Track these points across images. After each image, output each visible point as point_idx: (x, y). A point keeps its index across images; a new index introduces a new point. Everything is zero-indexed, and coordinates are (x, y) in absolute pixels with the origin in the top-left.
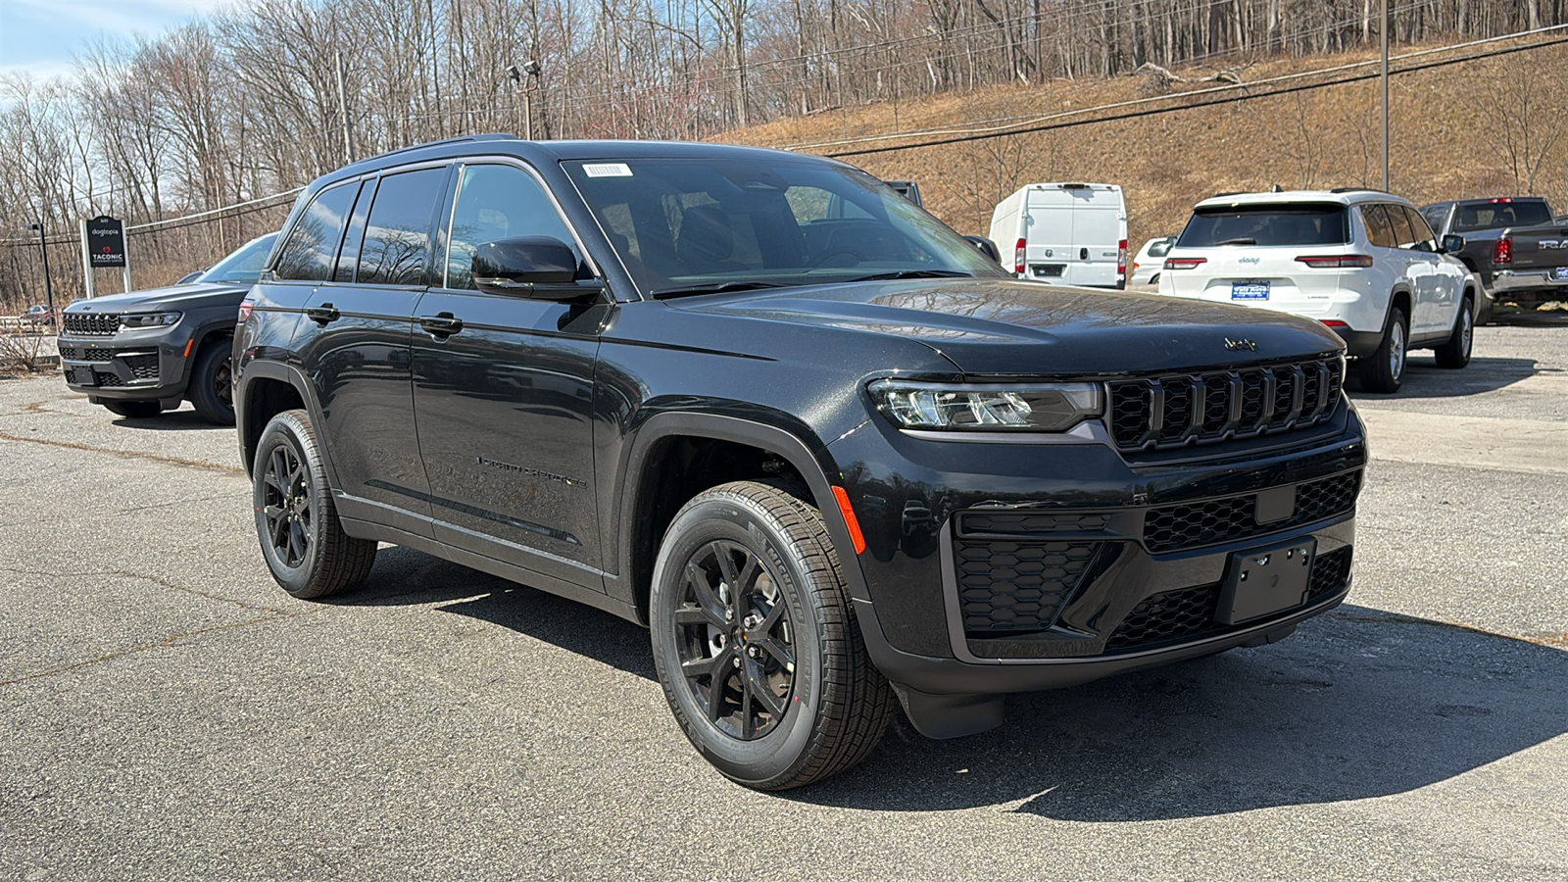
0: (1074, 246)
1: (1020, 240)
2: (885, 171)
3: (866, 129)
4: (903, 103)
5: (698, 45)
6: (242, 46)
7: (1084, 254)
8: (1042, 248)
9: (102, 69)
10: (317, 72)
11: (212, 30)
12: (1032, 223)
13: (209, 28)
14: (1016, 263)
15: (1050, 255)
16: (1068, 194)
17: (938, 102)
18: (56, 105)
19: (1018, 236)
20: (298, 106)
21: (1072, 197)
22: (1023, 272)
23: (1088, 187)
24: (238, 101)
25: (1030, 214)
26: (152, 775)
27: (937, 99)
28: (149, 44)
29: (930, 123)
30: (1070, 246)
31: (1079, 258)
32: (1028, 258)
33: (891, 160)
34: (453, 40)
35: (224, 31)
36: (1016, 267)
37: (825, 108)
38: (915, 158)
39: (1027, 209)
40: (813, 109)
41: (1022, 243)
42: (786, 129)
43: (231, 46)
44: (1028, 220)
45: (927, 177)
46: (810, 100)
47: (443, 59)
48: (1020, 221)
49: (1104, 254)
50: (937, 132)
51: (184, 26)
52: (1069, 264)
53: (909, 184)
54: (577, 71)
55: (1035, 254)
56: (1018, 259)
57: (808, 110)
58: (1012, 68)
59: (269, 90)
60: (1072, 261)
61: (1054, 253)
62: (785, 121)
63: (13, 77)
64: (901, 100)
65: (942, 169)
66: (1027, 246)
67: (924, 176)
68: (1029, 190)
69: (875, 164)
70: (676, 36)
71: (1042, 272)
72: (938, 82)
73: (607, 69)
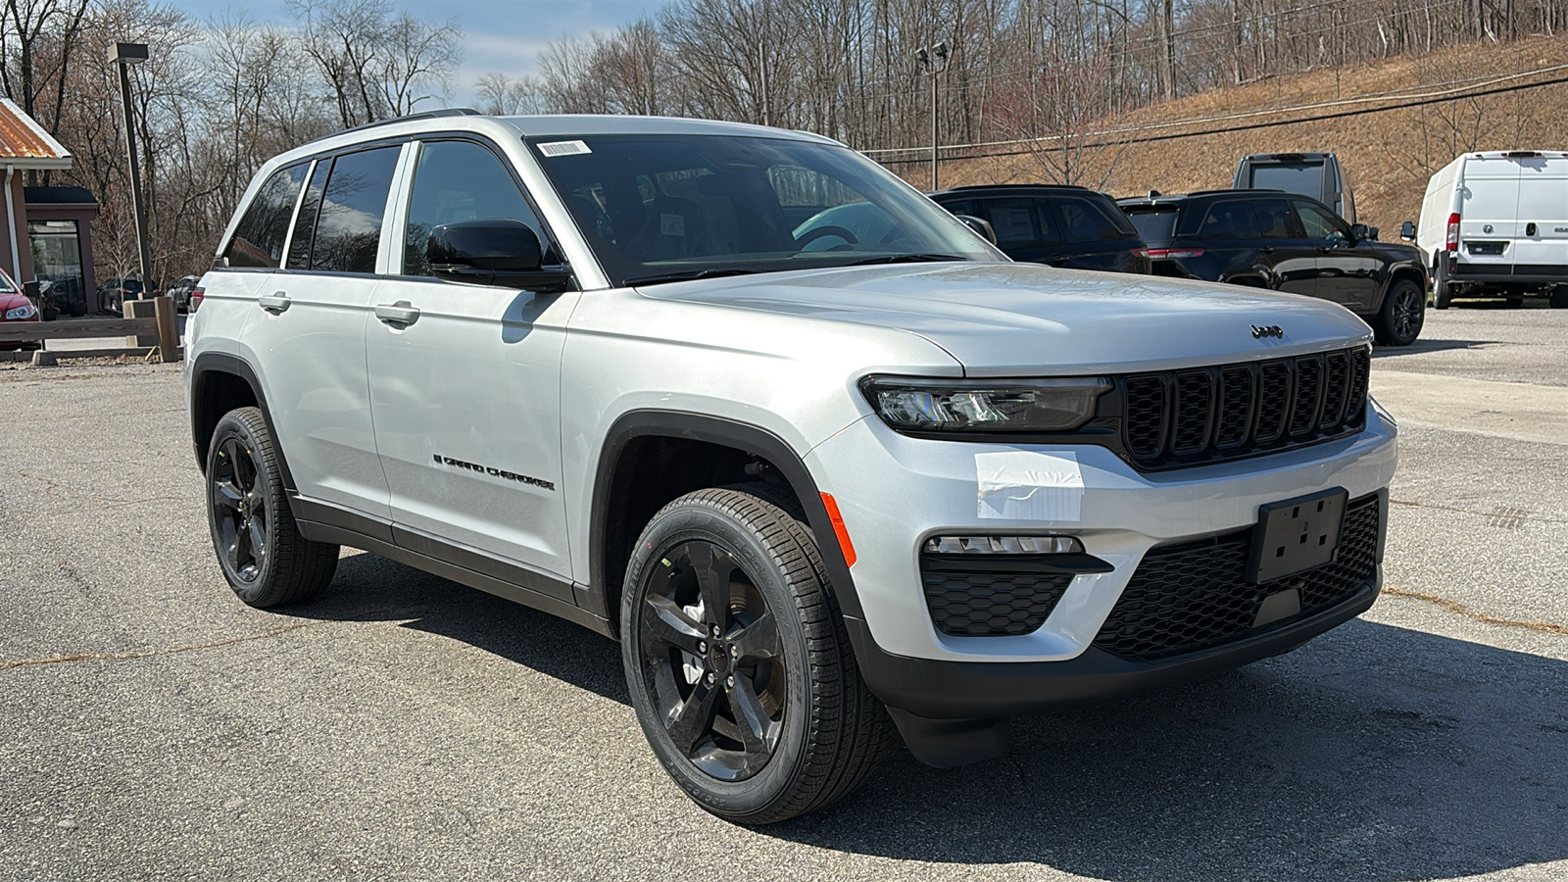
0: (1519, 221)
1: (1453, 214)
2: (1323, 142)
3: (1304, 97)
4: (1347, 69)
5: (1124, 18)
6: (685, 41)
7: (1531, 230)
8: (1481, 223)
9: (565, 69)
10: (751, 63)
11: (658, 27)
12: (1469, 196)
13: (656, 25)
14: (1448, 240)
15: (1490, 231)
16: (1514, 164)
17: (1387, 66)
18: (525, 102)
19: (1451, 211)
20: (733, 96)
21: (1519, 166)
22: (1456, 250)
23: (1539, 154)
24: (680, 93)
25: (1466, 186)
26: (368, 722)
27: (1387, 63)
28: (604, 43)
29: (1379, 89)
30: (1515, 221)
31: (1525, 235)
32: (1462, 234)
33: (1330, 130)
34: (879, 26)
35: (669, 28)
36: (1448, 245)
37: (1259, 77)
38: (1358, 128)
39: (1463, 180)
40: (1247, 78)
41: (1455, 218)
42: (1215, 101)
43: (675, 42)
44: (1464, 193)
45: (1370, 147)
46: (1242, 71)
47: (868, 45)
48: (1453, 195)
49: (1556, 230)
50: (1385, 98)
51: (634, 25)
52: (1512, 241)
53: (1326, 156)
54: (1000, 50)
55: (1471, 229)
56: (1450, 236)
57: (1241, 80)
58: (1478, 26)
59: (709, 82)
60: (1515, 238)
61: (1494, 229)
62: (1214, 92)
63: (490, 78)
64: (1345, 66)
65: (1388, 138)
66: (1462, 222)
67: (1367, 147)
68: (1466, 160)
69: (1312, 135)
70: (1102, 10)
71: (1479, 250)
72: (1389, 42)
73: (1029, 47)
